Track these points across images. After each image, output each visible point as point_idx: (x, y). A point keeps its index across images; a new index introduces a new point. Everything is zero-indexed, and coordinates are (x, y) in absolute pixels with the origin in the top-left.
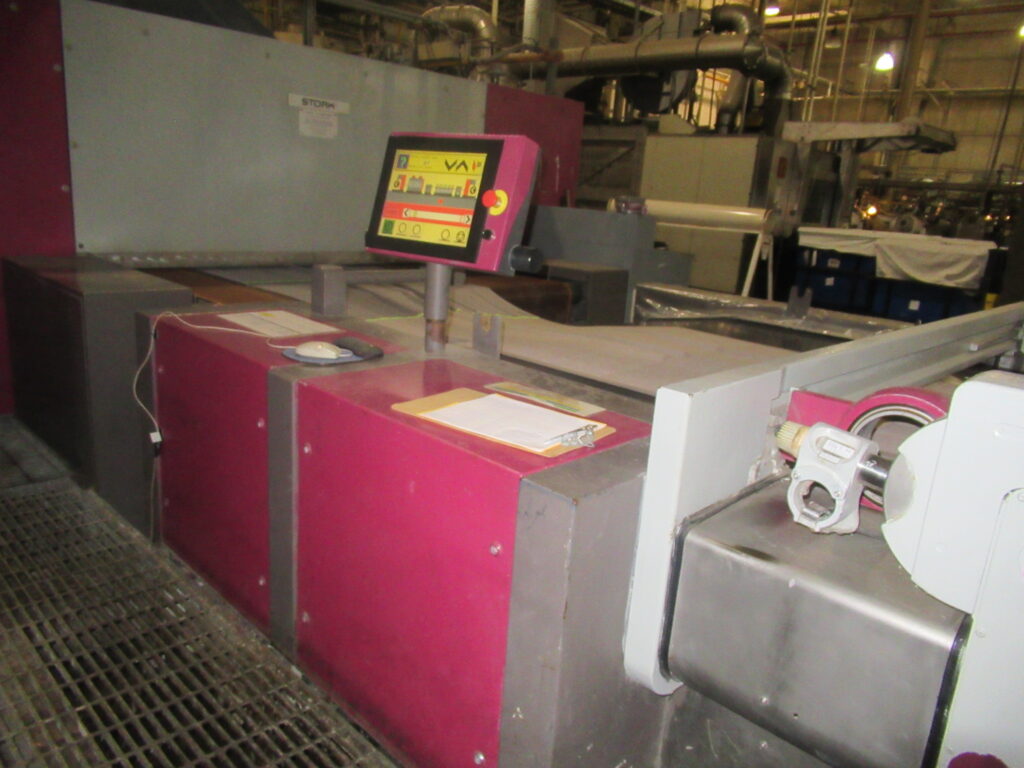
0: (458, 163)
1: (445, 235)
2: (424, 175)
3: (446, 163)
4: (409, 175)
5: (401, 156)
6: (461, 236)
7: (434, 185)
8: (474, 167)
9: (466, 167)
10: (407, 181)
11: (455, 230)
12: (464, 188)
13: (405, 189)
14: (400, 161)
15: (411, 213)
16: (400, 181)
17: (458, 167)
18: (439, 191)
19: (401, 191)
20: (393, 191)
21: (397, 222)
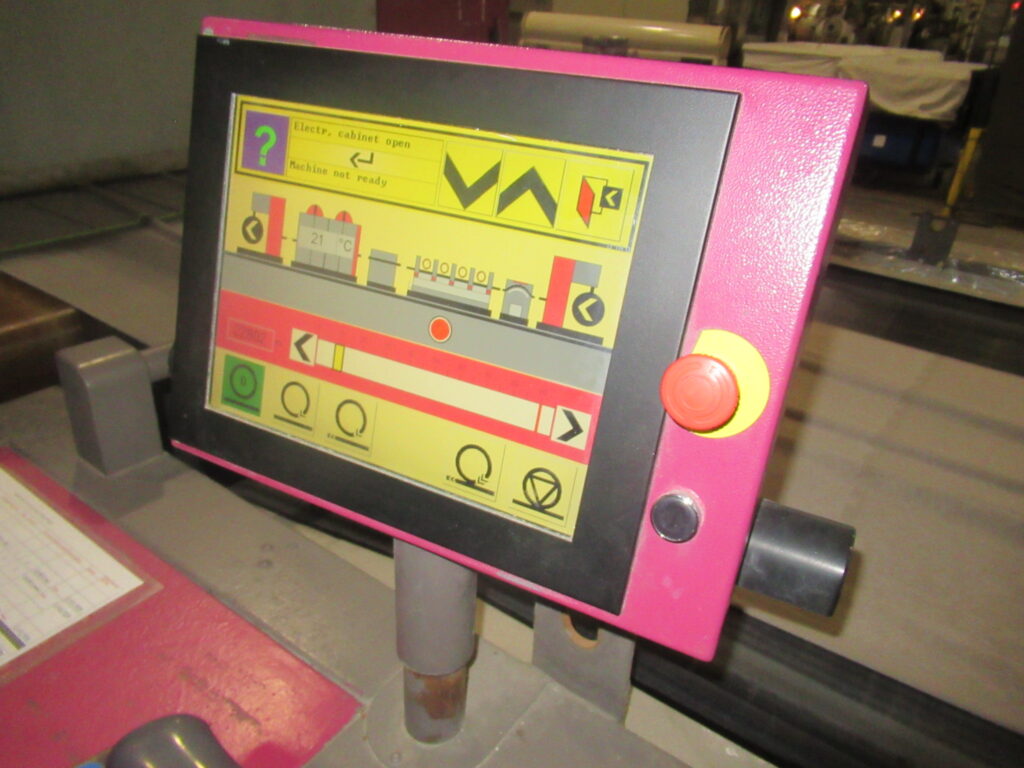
0: (506, 180)
1: (474, 466)
2: (359, 211)
3: (451, 172)
4: (297, 202)
5: (255, 120)
6: (543, 489)
7: (406, 259)
8: (585, 208)
9: (549, 206)
10: (290, 226)
11: (517, 459)
12: (541, 288)
13: (288, 254)
14: (253, 144)
15: (322, 351)
16: (264, 219)
17: (507, 199)
18: (426, 284)
19: (272, 258)
20: (242, 252)
21: (274, 377)
